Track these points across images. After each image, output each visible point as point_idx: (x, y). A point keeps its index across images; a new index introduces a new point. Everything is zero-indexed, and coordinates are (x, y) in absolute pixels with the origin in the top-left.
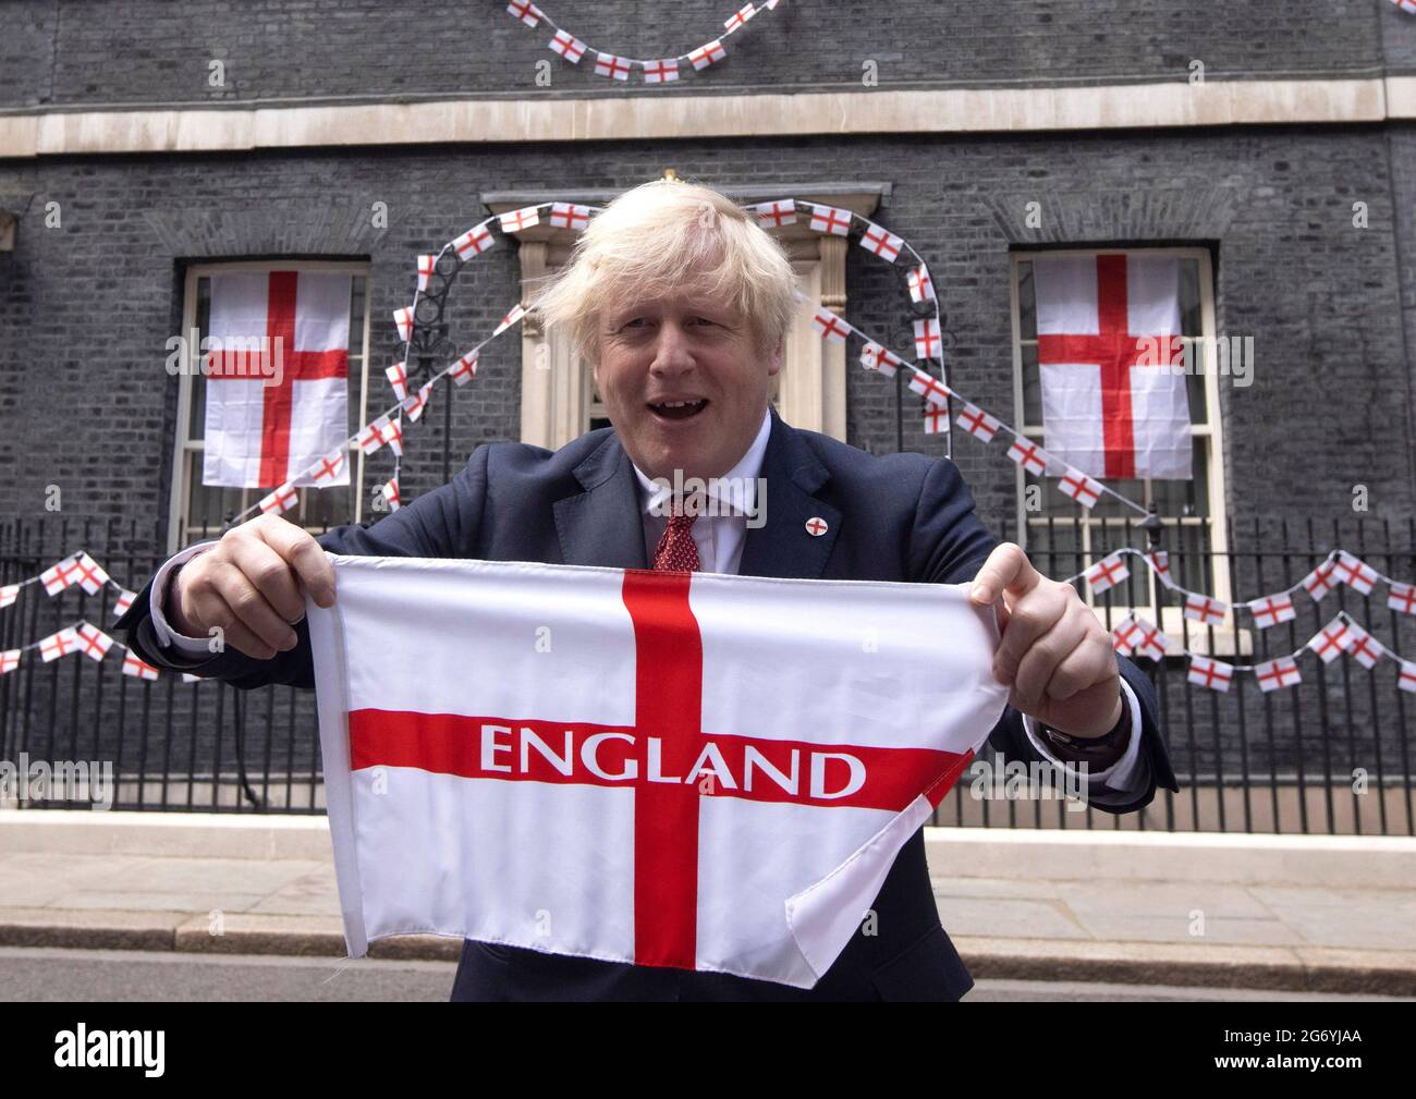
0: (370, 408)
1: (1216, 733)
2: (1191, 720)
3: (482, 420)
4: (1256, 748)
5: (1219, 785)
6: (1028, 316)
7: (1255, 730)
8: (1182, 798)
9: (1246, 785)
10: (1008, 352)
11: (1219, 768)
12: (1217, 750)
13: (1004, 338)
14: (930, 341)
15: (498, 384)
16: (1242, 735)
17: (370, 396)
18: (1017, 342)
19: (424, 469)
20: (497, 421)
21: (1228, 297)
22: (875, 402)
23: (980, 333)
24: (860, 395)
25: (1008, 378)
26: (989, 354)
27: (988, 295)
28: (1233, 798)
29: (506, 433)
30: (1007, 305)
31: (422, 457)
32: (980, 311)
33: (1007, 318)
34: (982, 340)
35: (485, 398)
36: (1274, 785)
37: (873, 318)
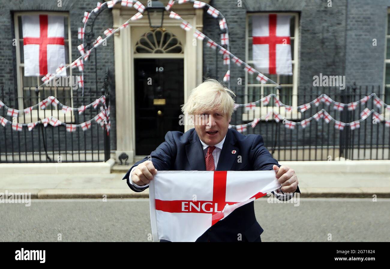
0: (73, 55)
1: (291, 137)
2: (285, 134)
3: (104, 59)
4: (300, 141)
5: (291, 150)
6: (251, 31)
7: (300, 136)
8: (282, 153)
9: (297, 149)
10: (244, 41)
11: (291, 145)
12: (291, 141)
13: (244, 37)
14: (225, 40)
15: (108, 49)
16: (297, 138)
17: (72, 52)
18: (247, 38)
19: (89, 72)
20: (108, 59)
21: (302, 27)
22: (210, 54)
23: (238, 36)
24: (206, 53)
25: (244, 48)
26: (240, 42)
27: (240, 25)
28: (294, 152)
29: (111, 62)
30: (245, 28)
31: (88, 69)
32: (238, 30)
33: (245, 32)
34: (238, 38)
35: (105, 53)
36: (304, 149)
37: (209, 31)
